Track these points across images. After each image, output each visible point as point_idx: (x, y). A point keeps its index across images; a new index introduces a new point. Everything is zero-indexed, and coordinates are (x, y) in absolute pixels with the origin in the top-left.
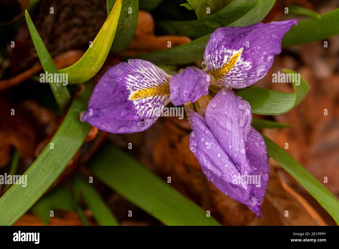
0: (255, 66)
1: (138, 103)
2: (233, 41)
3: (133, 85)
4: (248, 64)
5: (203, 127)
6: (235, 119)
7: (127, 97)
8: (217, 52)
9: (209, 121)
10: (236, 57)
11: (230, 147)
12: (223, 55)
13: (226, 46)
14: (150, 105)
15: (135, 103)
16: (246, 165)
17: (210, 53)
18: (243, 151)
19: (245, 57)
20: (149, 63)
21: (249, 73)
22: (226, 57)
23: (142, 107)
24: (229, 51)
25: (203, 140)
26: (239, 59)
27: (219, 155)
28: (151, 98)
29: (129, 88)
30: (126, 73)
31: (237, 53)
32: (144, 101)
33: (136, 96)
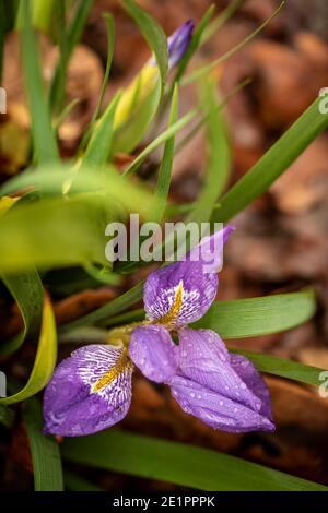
0: (202, 291)
1: (104, 393)
2: (168, 279)
3: (89, 378)
4: (195, 294)
5: (184, 382)
6: (214, 356)
7: (89, 392)
8: (159, 299)
9: (188, 373)
10: (180, 292)
11: (227, 388)
12: (166, 298)
13: (164, 288)
14: (119, 389)
15: (101, 394)
16: (255, 398)
17: (151, 303)
18: (243, 386)
19: (187, 288)
20: (94, 346)
21: (200, 301)
22: (170, 299)
23: (112, 395)
24: (170, 291)
25: (193, 395)
26: (184, 294)
27: (221, 403)
28: (115, 381)
29: (86, 382)
30: (76, 368)
31: (179, 288)
32: (110, 388)
33: (98, 387)
